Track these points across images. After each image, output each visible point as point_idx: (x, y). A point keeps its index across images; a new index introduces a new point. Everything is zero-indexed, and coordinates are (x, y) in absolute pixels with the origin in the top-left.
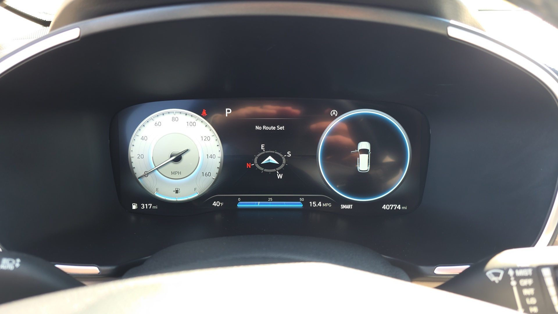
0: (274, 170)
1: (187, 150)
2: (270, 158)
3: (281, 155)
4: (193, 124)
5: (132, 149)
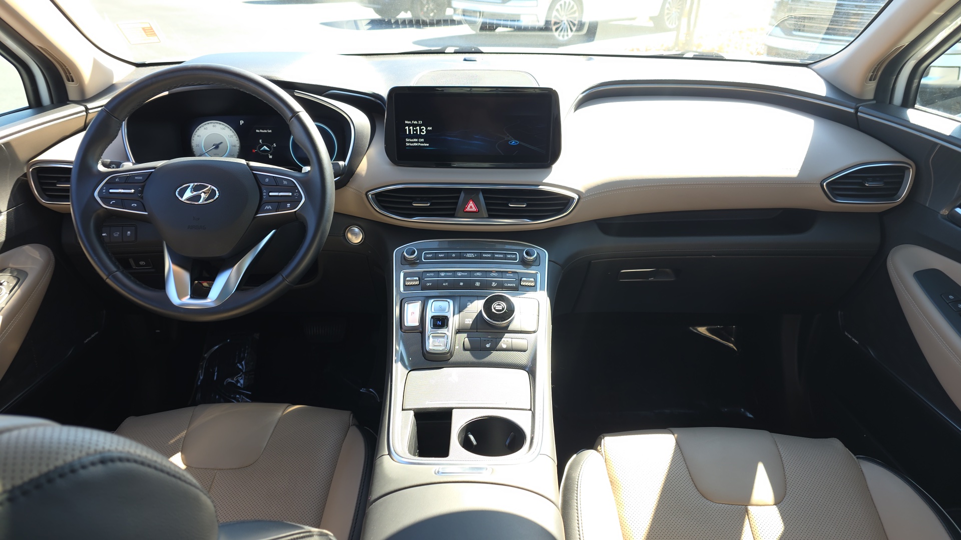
0: (267, 154)
1: (221, 143)
2: (265, 147)
3: (270, 146)
4: (224, 129)
5: (192, 141)
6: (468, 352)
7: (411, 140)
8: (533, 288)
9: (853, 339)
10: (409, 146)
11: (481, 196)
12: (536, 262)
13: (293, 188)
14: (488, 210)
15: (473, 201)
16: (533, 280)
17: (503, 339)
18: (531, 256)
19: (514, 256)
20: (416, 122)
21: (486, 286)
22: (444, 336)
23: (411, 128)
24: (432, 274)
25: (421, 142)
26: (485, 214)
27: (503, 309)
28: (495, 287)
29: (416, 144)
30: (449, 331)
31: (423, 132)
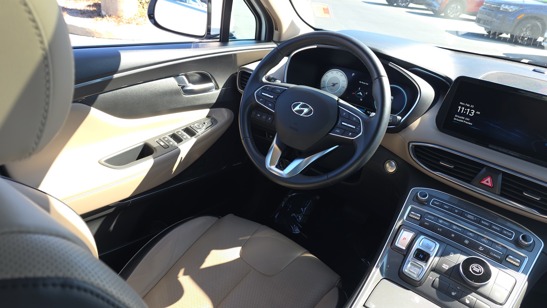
0: (360, 97)
1: (337, 83)
2: (360, 93)
3: (364, 93)
4: (342, 76)
5: (322, 78)
6: (435, 290)
7: (459, 117)
8: (517, 268)
10: (456, 121)
11: (500, 177)
12: (530, 248)
13: (357, 124)
14: (502, 189)
15: (491, 177)
16: (519, 261)
17: (469, 296)
18: (526, 241)
19: (510, 234)
20: (469, 105)
21: (473, 246)
22: (420, 268)
23: (463, 108)
24: (433, 218)
25: (467, 121)
26: (498, 191)
27: (480, 272)
28: (481, 251)
29: (462, 121)
30: (426, 267)
31: (472, 114)
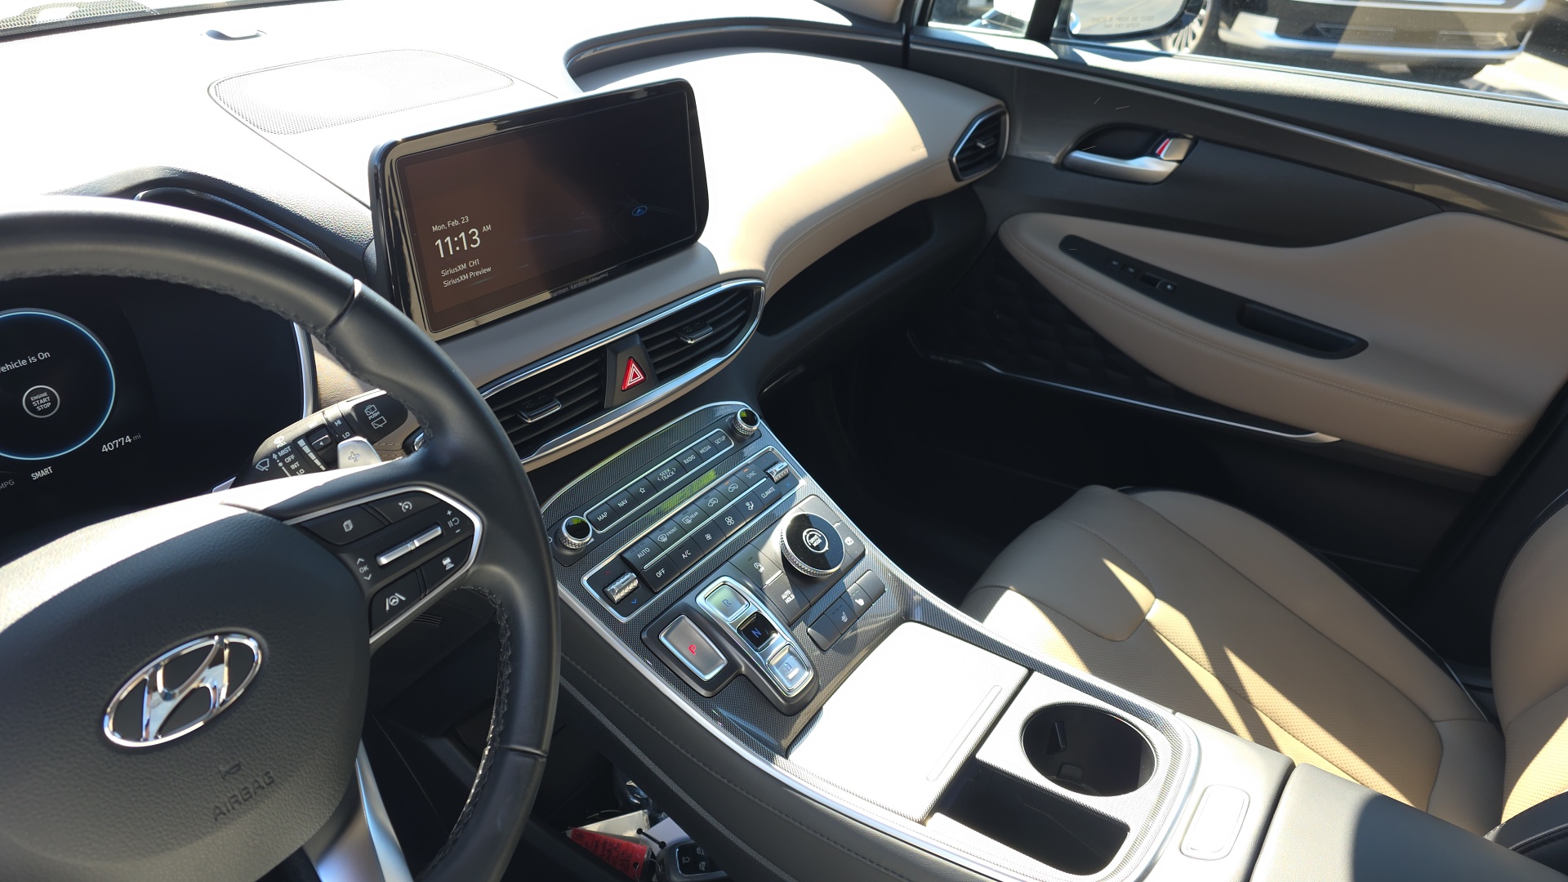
6: (831, 651)
7: (452, 271)
8: (793, 479)
9: (950, 361)
10: (452, 287)
11: (640, 345)
13: (435, 513)
14: (655, 367)
15: (635, 361)
17: (851, 591)
19: (723, 437)
20: (455, 223)
23: (448, 239)
24: (647, 550)
25: (474, 269)
26: (653, 378)
29: (466, 277)
31: (475, 242)
